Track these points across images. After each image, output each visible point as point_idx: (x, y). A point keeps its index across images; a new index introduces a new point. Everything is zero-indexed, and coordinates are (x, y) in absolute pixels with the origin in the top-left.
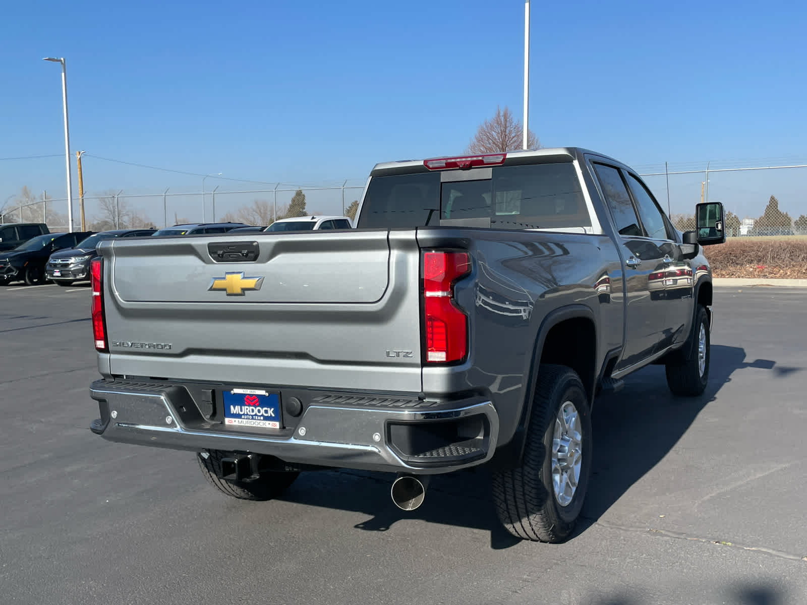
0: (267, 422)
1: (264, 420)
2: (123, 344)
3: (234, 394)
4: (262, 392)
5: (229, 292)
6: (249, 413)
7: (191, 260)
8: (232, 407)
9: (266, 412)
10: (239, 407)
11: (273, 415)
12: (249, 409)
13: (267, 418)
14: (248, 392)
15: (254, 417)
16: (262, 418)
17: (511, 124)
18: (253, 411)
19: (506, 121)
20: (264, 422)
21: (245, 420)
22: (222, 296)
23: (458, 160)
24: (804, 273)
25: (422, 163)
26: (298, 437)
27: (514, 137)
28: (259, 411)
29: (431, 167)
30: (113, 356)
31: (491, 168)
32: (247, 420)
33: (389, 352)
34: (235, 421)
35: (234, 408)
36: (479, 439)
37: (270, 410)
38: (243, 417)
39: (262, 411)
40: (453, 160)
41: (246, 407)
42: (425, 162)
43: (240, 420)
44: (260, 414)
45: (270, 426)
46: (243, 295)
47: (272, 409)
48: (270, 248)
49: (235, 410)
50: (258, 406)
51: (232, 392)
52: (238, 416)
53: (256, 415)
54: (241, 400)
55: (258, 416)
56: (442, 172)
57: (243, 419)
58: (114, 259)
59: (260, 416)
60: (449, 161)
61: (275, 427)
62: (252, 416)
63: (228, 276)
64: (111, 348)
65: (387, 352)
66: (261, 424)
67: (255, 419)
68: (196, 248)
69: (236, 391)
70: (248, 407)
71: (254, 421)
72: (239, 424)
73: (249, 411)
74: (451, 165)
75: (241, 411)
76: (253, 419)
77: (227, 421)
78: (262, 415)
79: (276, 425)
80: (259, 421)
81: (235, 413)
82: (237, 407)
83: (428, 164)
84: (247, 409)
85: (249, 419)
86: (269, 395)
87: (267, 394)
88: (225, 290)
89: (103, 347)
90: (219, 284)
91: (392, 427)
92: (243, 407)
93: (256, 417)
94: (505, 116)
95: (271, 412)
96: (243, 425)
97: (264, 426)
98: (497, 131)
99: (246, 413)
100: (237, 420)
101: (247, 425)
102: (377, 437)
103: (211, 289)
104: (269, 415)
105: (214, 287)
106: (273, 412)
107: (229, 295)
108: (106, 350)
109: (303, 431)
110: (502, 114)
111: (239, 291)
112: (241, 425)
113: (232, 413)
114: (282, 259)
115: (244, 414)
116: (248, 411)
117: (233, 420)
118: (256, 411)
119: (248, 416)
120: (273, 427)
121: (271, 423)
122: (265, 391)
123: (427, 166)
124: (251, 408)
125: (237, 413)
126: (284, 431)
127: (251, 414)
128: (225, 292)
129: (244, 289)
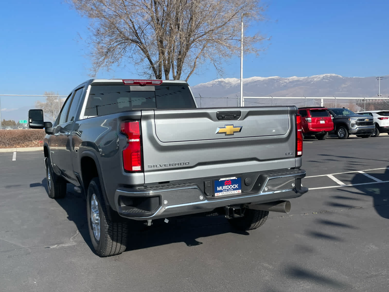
1: (233, 190)
2: (156, 166)
3: (221, 181)
4: (234, 178)
6: (226, 189)
9: (234, 186)
10: (221, 187)
11: (238, 187)
12: (226, 187)
14: (228, 179)
16: (232, 190)
18: (228, 187)
20: (234, 191)
21: (225, 192)
22: (223, 136)
23: (140, 81)
25: (121, 81)
26: (264, 191)
28: (231, 187)
29: (126, 83)
31: (154, 86)
32: (226, 192)
33: (286, 153)
34: (220, 194)
35: (219, 188)
37: (236, 185)
38: (223, 191)
39: (233, 187)
40: (138, 81)
41: (225, 186)
42: (123, 80)
43: (222, 193)
45: (237, 192)
47: (238, 185)
48: (246, 113)
50: (231, 185)
51: (219, 180)
52: (221, 191)
53: (229, 189)
54: (223, 183)
56: (130, 86)
59: (231, 189)
60: (135, 81)
62: (227, 190)
63: (226, 126)
64: (146, 168)
66: (233, 192)
67: (229, 191)
68: (210, 114)
69: (221, 179)
70: (226, 186)
71: (229, 192)
72: (222, 195)
74: (137, 83)
75: (222, 188)
76: (228, 191)
77: (216, 194)
79: (239, 191)
80: (232, 191)
81: (219, 190)
82: (220, 187)
84: (225, 187)
85: (226, 191)
87: (236, 178)
88: (225, 133)
89: (140, 169)
90: (221, 130)
92: (223, 187)
93: (230, 190)
95: (236, 186)
96: (224, 194)
97: (234, 193)
99: (224, 189)
100: (221, 193)
101: (226, 194)
102: (293, 185)
104: (236, 188)
105: (219, 132)
106: (237, 186)
107: (226, 135)
108: (142, 171)
109: (266, 189)
111: (232, 133)
112: (223, 195)
113: (218, 190)
114: (250, 118)
115: (224, 190)
116: (225, 188)
117: (219, 193)
118: (229, 187)
119: (225, 190)
120: (238, 193)
121: (237, 191)
122: (235, 177)
123: (124, 82)
124: (227, 186)
125: (220, 190)
126: (243, 193)
127: (227, 189)
128: (224, 134)
129: (234, 132)
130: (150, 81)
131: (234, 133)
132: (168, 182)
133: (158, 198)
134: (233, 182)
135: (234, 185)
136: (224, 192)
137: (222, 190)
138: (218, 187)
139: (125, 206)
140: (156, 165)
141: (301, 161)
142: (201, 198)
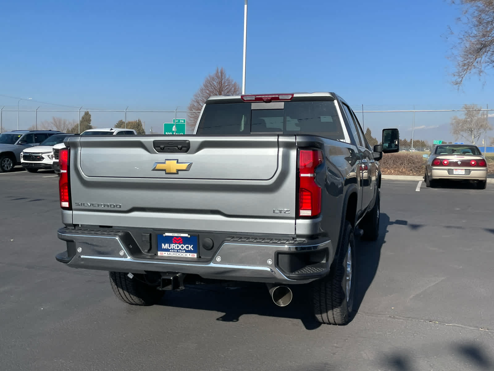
0: (188, 254)
2: (84, 204)
3: (166, 236)
4: (186, 235)
5: (167, 172)
6: (175, 248)
7: (140, 151)
8: (163, 245)
9: (187, 247)
10: (168, 244)
11: (192, 249)
12: (175, 246)
13: (187, 252)
14: (176, 235)
15: (179, 250)
16: (184, 251)
17: (225, 78)
18: (178, 247)
19: (222, 76)
20: (186, 254)
21: (172, 253)
22: (162, 174)
23: (263, 96)
24: (401, 172)
25: (240, 97)
26: (216, 263)
27: (227, 86)
28: (182, 247)
29: (245, 100)
30: (75, 212)
31: (283, 103)
32: (173, 253)
33: (275, 210)
34: (165, 253)
36: (323, 263)
37: (190, 246)
38: (171, 250)
39: (185, 247)
40: (260, 97)
41: (173, 245)
43: (169, 253)
44: (183, 249)
45: (190, 256)
46: (177, 173)
47: (192, 246)
48: (197, 146)
49: (166, 246)
50: (182, 244)
51: (164, 235)
52: (167, 250)
53: (180, 249)
54: (170, 240)
55: (181, 250)
56: (252, 103)
57: (171, 252)
58: (79, 149)
59: (183, 250)
60: (257, 97)
61: (194, 257)
62: (177, 250)
63: (167, 162)
64: (74, 206)
65: (274, 210)
66: (184, 255)
67: (179, 252)
68: (144, 143)
69: (167, 234)
70: (175, 245)
71: (179, 253)
72: (168, 255)
73: (175, 247)
74: (259, 99)
75: (170, 247)
76: (177, 252)
77: (159, 253)
78: (185, 249)
79: (195, 255)
80: (182, 253)
81: (165, 248)
82: (166, 244)
83: (243, 98)
84: (173, 246)
85: (175, 252)
86: (190, 237)
87: (189, 236)
88: (165, 170)
89: (68, 206)
90: (159, 166)
91: (280, 255)
92: (171, 245)
93: (180, 251)
94: (222, 73)
95: (191, 247)
96: (171, 256)
97: (186, 256)
98: (217, 81)
99: (173, 248)
100: (166, 253)
101: (173, 256)
102: (270, 262)
103: (154, 170)
104: (190, 249)
105: (156, 168)
106: (192, 247)
107: (166, 173)
108: (70, 208)
109: (219, 259)
110: (219, 71)
111: (175, 171)
112: (169, 255)
113: (163, 248)
114: (205, 151)
115: (171, 249)
117: (164, 252)
118: (180, 247)
119: (174, 250)
120: (192, 257)
121: (191, 254)
122: (187, 234)
123: (243, 99)
124: (177, 245)
125: (167, 248)
126: (200, 259)
127: (177, 249)
128: (164, 172)
129: (179, 170)
130: (277, 96)
131: (179, 172)
134: (184, 241)
135: (188, 245)
136: (171, 253)
138: (163, 244)
142: (123, 253)
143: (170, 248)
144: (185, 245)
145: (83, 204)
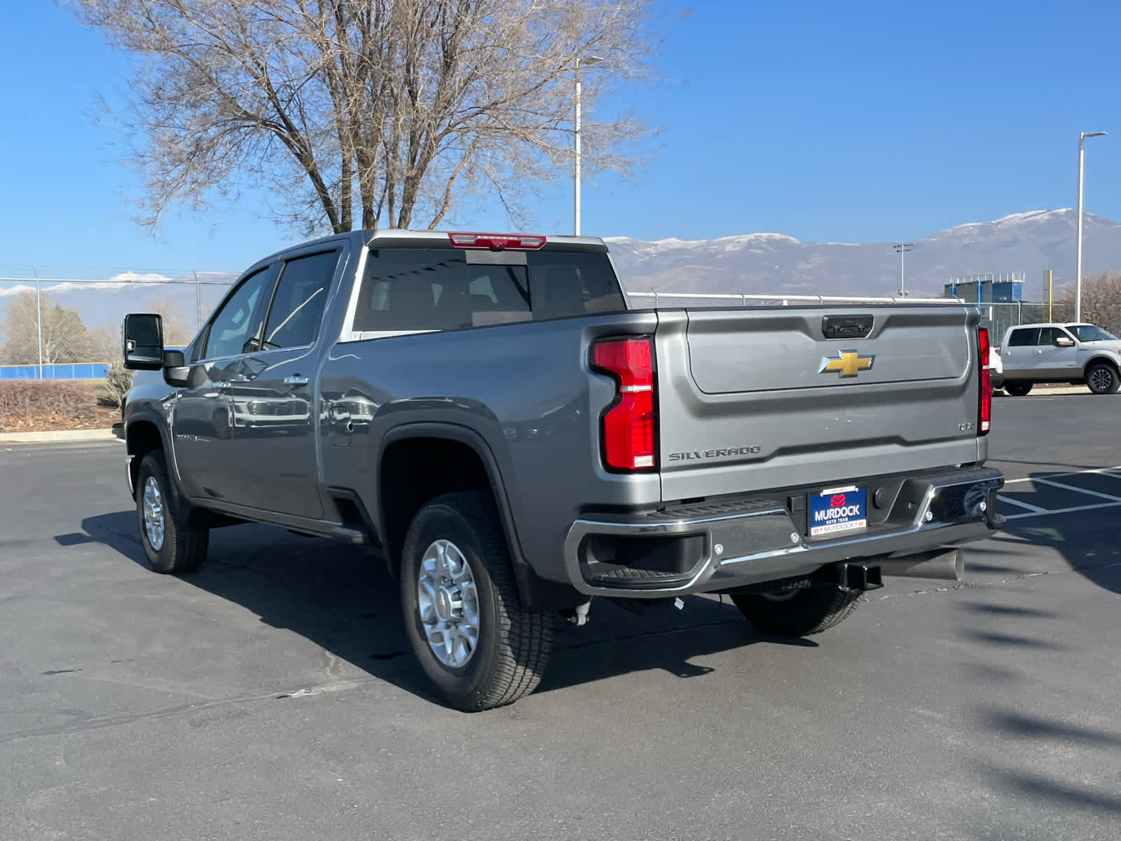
0: (853, 522)
1: (849, 520)
3: (824, 496)
4: (852, 488)
5: (843, 373)
6: (834, 517)
10: (824, 511)
11: (858, 513)
13: (851, 518)
14: (839, 490)
16: (847, 519)
18: (838, 512)
20: (852, 522)
21: (831, 526)
22: (834, 378)
23: (492, 238)
25: (446, 237)
26: (926, 523)
28: (844, 512)
29: (456, 242)
31: (524, 253)
33: (960, 426)
34: (821, 529)
35: (819, 514)
38: (827, 522)
39: (848, 511)
40: (485, 237)
41: (831, 510)
42: (450, 235)
43: (827, 527)
44: (839, 516)
45: (857, 526)
46: (857, 375)
47: (858, 506)
48: (884, 320)
49: (819, 516)
51: (821, 495)
52: (823, 523)
53: (841, 517)
54: (827, 503)
55: (843, 517)
56: (467, 251)
59: (845, 517)
60: (479, 237)
62: (837, 519)
63: (842, 354)
64: (663, 463)
66: (849, 526)
67: (840, 522)
69: (826, 492)
70: (833, 510)
71: (841, 524)
72: (826, 532)
73: (834, 514)
74: (482, 243)
75: (826, 516)
76: (837, 522)
77: (813, 531)
78: (848, 516)
79: (862, 524)
80: (846, 524)
81: (819, 519)
82: (821, 512)
83: (454, 239)
84: (832, 512)
86: (859, 491)
87: (857, 490)
88: (838, 371)
89: (650, 464)
90: (832, 364)
92: (828, 511)
93: (841, 519)
95: (856, 509)
96: (830, 531)
99: (830, 517)
100: (823, 527)
101: (834, 531)
102: (983, 506)
103: (825, 371)
104: (854, 514)
105: (827, 367)
106: (858, 510)
107: (842, 376)
108: (656, 469)
109: (929, 516)
111: (854, 372)
112: (828, 532)
113: (816, 520)
114: (890, 333)
115: (829, 519)
116: (832, 514)
117: (819, 528)
118: (841, 512)
119: (833, 521)
120: (861, 526)
121: (858, 522)
122: (854, 487)
123: (452, 240)
124: (836, 510)
125: (822, 519)
126: (872, 530)
127: (836, 516)
129: (860, 369)
130: (516, 239)
131: (859, 372)
132: (702, 499)
133: (701, 538)
134: (848, 499)
135: (852, 507)
136: (829, 526)
137: (826, 520)
138: (817, 513)
139: (597, 562)
140: (687, 454)
141: (985, 446)
142: (795, 537)
143: (827, 518)
144: (847, 508)
145: (686, 455)
